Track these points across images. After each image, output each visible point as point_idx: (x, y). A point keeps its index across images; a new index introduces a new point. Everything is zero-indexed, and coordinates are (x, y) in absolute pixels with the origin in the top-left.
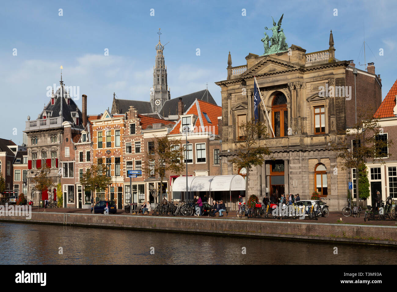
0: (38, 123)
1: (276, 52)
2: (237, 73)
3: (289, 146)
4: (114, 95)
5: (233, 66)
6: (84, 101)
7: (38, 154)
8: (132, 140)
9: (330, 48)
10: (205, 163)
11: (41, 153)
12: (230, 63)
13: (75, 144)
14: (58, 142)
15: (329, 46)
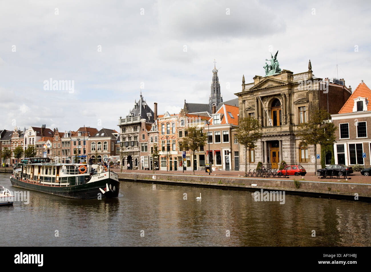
0: (126, 120)
1: (273, 74)
2: (248, 88)
3: (282, 132)
4: (185, 101)
5: (246, 83)
6: (155, 107)
7: (126, 138)
8: (182, 129)
9: (309, 70)
10: (229, 142)
11: (128, 138)
12: (244, 82)
13: (148, 132)
14: (138, 131)
15: (308, 69)
